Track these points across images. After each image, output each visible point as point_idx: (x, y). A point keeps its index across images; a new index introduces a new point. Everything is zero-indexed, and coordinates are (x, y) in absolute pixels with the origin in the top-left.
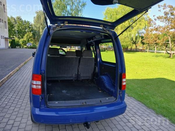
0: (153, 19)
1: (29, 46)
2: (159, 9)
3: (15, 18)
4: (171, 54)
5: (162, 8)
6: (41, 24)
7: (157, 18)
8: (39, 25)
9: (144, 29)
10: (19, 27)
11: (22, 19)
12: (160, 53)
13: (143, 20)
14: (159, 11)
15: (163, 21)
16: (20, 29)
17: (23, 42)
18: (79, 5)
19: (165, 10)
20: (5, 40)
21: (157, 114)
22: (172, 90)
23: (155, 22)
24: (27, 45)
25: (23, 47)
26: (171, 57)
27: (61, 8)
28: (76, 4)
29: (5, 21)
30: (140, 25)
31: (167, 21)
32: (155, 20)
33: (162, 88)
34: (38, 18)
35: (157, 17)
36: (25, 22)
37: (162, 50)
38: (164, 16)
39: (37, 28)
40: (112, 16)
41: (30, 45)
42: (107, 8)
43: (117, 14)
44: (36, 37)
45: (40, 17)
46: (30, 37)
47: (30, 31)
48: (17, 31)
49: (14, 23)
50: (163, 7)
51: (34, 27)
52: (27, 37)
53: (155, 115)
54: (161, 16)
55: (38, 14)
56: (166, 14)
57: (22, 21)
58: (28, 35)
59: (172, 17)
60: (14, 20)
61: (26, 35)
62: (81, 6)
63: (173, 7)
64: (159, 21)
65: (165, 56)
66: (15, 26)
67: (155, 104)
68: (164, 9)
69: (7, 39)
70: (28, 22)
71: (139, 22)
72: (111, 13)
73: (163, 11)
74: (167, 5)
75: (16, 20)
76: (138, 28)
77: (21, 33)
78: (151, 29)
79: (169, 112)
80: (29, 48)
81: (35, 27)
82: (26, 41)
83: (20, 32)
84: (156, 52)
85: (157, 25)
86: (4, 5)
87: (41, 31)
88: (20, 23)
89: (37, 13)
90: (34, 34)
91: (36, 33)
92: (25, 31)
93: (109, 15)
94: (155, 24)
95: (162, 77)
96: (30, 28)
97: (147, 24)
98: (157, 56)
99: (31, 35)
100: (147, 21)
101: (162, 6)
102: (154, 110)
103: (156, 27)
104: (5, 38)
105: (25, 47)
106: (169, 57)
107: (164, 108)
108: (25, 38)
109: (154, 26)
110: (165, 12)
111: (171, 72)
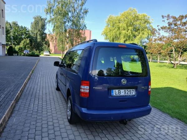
0: (157, 29)
1: (26, 53)
2: (163, 19)
3: (11, 23)
4: (174, 64)
5: (165, 19)
6: (39, 30)
7: (161, 29)
8: (36, 31)
9: (147, 38)
10: (15, 32)
11: (18, 24)
12: (164, 63)
13: (146, 29)
14: (163, 21)
15: (167, 31)
16: (16, 35)
17: (19, 49)
18: (81, 12)
19: (169, 21)
20: (3, 47)
21: (172, 117)
22: (181, 98)
23: (159, 32)
24: (24, 52)
25: (21, 55)
26: (175, 67)
27: (62, 14)
28: (78, 11)
29: (3, 27)
30: (143, 34)
31: (171, 31)
32: (159, 30)
33: (172, 97)
34: (36, 24)
35: (161, 27)
36: (22, 27)
37: (165, 60)
38: (168, 26)
39: (34, 34)
40: (114, 24)
41: (28, 53)
42: (109, 16)
43: (119, 23)
44: (33, 44)
45: (38, 23)
46: (27, 44)
47: (27, 38)
48: (13, 36)
49: (10, 29)
50: (167, 18)
51: (30, 33)
52: (24, 44)
53: (171, 118)
54: (165, 26)
55: (36, 20)
56: (170, 24)
57: (18, 27)
58: (25, 42)
59: (176, 27)
60: (9, 26)
61: (22, 42)
62: (83, 13)
63: (176, 18)
64: (163, 31)
65: (168, 66)
66: (10, 32)
67: (169, 109)
68: (168, 19)
69: (4, 46)
70: (25, 28)
71: (142, 31)
72: (114, 21)
73: (167, 22)
74: (170, 16)
75: (11, 25)
76: (141, 37)
77: (17, 39)
78: (155, 39)
79: (182, 115)
80: (27, 56)
81: (32, 33)
82: (22, 48)
83: (15, 38)
84: (159, 62)
85: (161, 35)
86: (2, 10)
87: (39, 37)
88: (16, 28)
89: (35, 18)
90: (31, 41)
91: (33, 39)
92: (21, 37)
93: (112, 23)
94: (159, 34)
95: (170, 87)
96: (27, 34)
97: (149, 33)
98: (160, 66)
99: (28, 41)
100: (149, 30)
101: (165, 16)
102: (169, 114)
103: (160, 37)
104: (3, 45)
105: (23, 55)
106: (173, 67)
107: (177, 113)
108: (21, 45)
109: (158, 36)
110: (169, 22)
111: (177, 82)
